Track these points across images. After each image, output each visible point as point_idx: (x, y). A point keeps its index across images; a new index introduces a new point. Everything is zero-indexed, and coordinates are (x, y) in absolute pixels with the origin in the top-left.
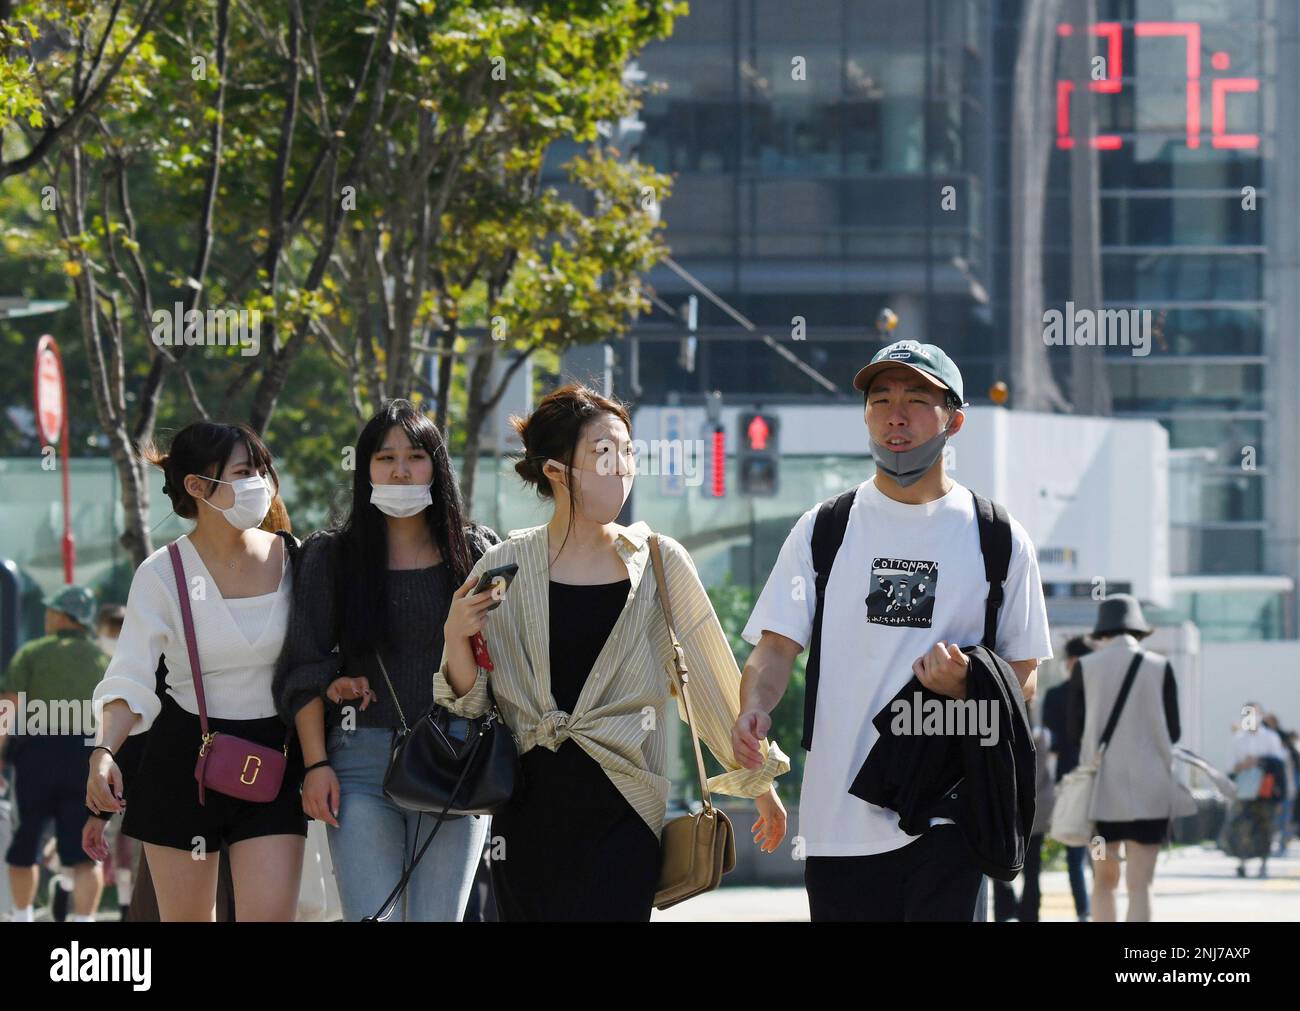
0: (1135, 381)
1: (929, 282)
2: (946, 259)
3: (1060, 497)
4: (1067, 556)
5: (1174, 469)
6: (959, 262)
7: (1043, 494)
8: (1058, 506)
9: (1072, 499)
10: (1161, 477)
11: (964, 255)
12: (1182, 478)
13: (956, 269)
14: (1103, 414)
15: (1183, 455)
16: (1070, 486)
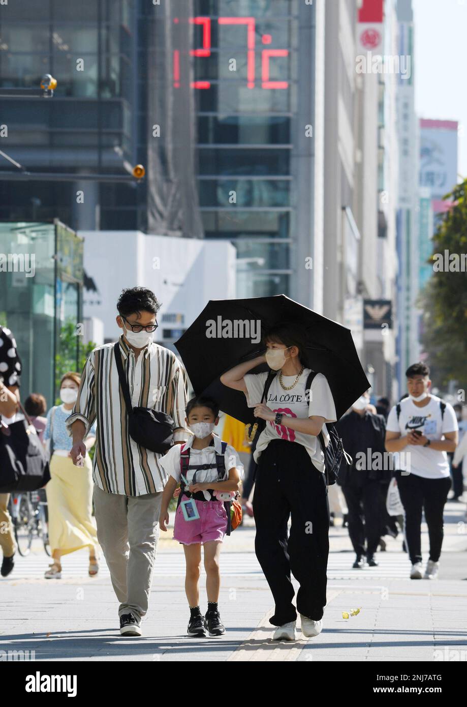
0: (217, 221)
1: (100, 160)
2: (110, 147)
3: (175, 284)
4: (178, 319)
5: (238, 271)
6: (117, 149)
7: (165, 282)
8: (175, 289)
9: (182, 285)
10: (232, 274)
11: (120, 145)
12: (243, 276)
13: (116, 154)
14: (199, 238)
15: (244, 262)
16: (180, 279)
